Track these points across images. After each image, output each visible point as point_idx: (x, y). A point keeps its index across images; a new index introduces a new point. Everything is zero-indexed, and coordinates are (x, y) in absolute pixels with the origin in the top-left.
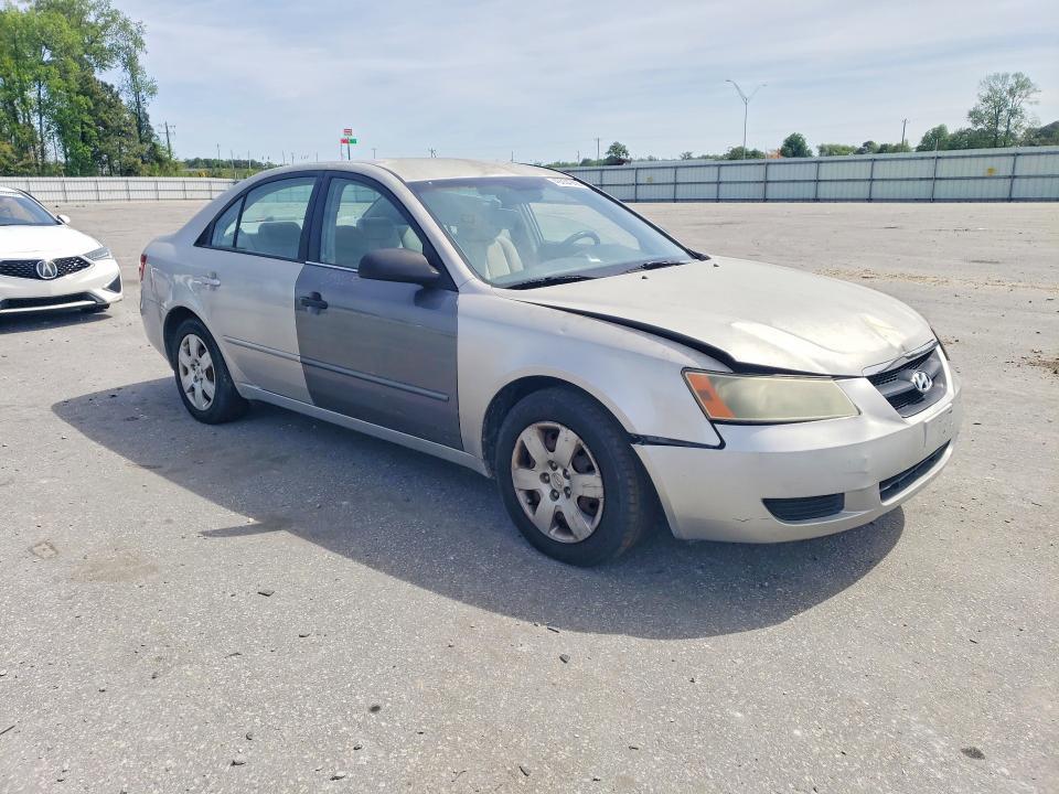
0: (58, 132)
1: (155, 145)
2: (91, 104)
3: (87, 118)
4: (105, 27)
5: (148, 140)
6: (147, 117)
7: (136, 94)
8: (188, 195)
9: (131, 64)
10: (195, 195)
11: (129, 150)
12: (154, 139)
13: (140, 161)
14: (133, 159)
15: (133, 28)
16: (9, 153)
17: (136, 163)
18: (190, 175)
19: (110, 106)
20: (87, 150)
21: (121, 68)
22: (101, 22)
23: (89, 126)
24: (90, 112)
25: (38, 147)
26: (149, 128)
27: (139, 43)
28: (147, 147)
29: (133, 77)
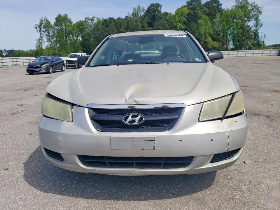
0: (232, 39)
1: (259, 41)
2: (242, 31)
3: (240, 35)
4: (252, 10)
5: (257, 40)
6: (258, 33)
7: (257, 27)
8: (263, 55)
9: (257, 19)
10: (266, 55)
11: (250, 43)
12: (259, 39)
13: (252, 46)
14: (251, 45)
15: (260, 9)
16: (220, 46)
17: (251, 46)
18: (267, 49)
19: (248, 31)
20: (238, 44)
21: (254, 21)
22: (251, 9)
23: (241, 37)
24: (242, 33)
25: (227, 44)
26: (258, 36)
27: (260, 13)
28: (256, 42)
29: (257, 22)
